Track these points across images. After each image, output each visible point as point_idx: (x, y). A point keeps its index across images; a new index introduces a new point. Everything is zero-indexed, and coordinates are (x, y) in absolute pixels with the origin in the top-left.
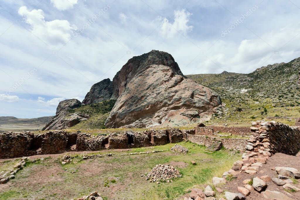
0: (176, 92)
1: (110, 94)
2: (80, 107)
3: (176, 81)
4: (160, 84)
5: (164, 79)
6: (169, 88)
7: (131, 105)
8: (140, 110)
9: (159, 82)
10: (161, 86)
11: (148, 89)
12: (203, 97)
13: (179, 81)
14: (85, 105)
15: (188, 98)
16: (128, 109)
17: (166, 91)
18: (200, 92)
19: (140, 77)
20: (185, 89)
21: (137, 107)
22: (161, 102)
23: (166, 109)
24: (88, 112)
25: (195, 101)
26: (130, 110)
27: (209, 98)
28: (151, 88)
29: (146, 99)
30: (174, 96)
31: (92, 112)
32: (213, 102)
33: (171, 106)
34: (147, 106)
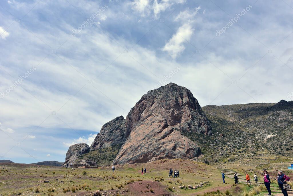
0: (163, 143)
1: (122, 136)
2: (89, 152)
3: (166, 133)
4: (153, 135)
5: (157, 130)
6: (159, 139)
7: (130, 154)
8: (135, 160)
9: (153, 133)
10: (154, 137)
11: (144, 139)
12: (182, 149)
13: (168, 133)
14: (94, 150)
15: (170, 150)
16: (127, 158)
17: (156, 142)
18: (181, 145)
19: (142, 125)
20: (170, 141)
21: (133, 156)
22: (152, 152)
23: (154, 159)
24: (95, 159)
25: (175, 153)
26: (128, 158)
27: (186, 151)
28: (147, 138)
29: (141, 148)
30: (161, 147)
31: (99, 159)
32: (189, 155)
33: (158, 157)
34: (141, 156)
